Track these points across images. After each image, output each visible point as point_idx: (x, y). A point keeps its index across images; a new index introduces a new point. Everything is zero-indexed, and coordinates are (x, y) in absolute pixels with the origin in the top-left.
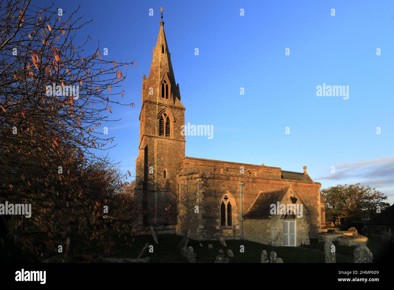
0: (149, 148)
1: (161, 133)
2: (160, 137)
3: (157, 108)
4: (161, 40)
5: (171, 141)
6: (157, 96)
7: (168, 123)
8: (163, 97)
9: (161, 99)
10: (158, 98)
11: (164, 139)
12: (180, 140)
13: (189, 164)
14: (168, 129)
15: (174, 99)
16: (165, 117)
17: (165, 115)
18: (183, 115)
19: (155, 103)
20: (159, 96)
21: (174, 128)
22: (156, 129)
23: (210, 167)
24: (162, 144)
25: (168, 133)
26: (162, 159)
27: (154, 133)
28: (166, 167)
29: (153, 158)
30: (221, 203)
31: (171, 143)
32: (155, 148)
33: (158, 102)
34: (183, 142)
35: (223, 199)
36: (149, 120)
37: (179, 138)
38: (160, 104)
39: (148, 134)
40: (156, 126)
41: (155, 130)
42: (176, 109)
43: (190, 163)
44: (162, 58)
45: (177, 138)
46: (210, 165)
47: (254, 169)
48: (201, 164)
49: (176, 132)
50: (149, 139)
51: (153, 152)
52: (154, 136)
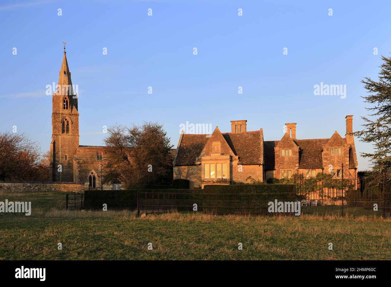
0: (56, 142)
1: (63, 131)
2: (63, 134)
3: (61, 117)
4: (64, 67)
5: (70, 137)
6: (60, 108)
7: (68, 125)
8: (64, 108)
9: (63, 110)
10: (61, 110)
11: (65, 136)
13: (79, 151)
14: (68, 128)
15: (72, 109)
16: (66, 121)
17: (66, 119)
18: (78, 119)
19: (59, 114)
20: (62, 108)
21: (72, 127)
22: (60, 130)
23: (94, 152)
24: (64, 139)
25: (68, 131)
26: (64, 148)
27: (59, 132)
28: (67, 153)
29: (59, 148)
30: (89, 176)
31: (69, 138)
32: (60, 142)
33: (61, 113)
34: (77, 136)
35: (90, 174)
36: (56, 125)
37: (75, 134)
38: (62, 114)
39: (55, 134)
40: (60, 128)
41: (59, 130)
42: (73, 116)
43: (81, 151)
44: (64, 81)
45: (73, 134)
46: (94, 151)
48: (88, 151)
49: (73, 130)
50: (56, 137)
51: (59, 144)
52: (59, 134)
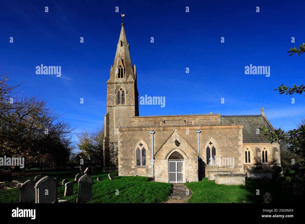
0: (110, 114)
1: (118, 102)
2: (117, 105)
3: (115, 86)
5: (125, 107)
7: (123, 95)
8: (119, 77)
9: (117, 79)
10: (115, 79)
11: (120, 107)
12: (132, 105)
13: (134, 121)
14: (123, 98)
15: (127, 77)
16: (121, 91)
17: (121, 89)
19: (113, 83)
20: (116, 77)
21: (127, 97)
22: (115, 101)
23: (151, 122)
24: (118, 111)
25: (123, 101)
26: (119, 120)
29: (113, 121)
30: (136, 149)
31: (124, 109)
32: (114, 114)
33: (115, 82)
34: (133, 106)
36: (110, 95)
37: (131, 104)
38: (116, 83)
39: (109, 105)
40: (114, 99)
41: (113, 102)
42: (128, 84)
45: (129, 104)
46: (151, 120)
47: (191, 119)
48: (144, 120)
49: (129, 100)
50: (110, 108)
51: (113, 116)
52: (113, 105)
